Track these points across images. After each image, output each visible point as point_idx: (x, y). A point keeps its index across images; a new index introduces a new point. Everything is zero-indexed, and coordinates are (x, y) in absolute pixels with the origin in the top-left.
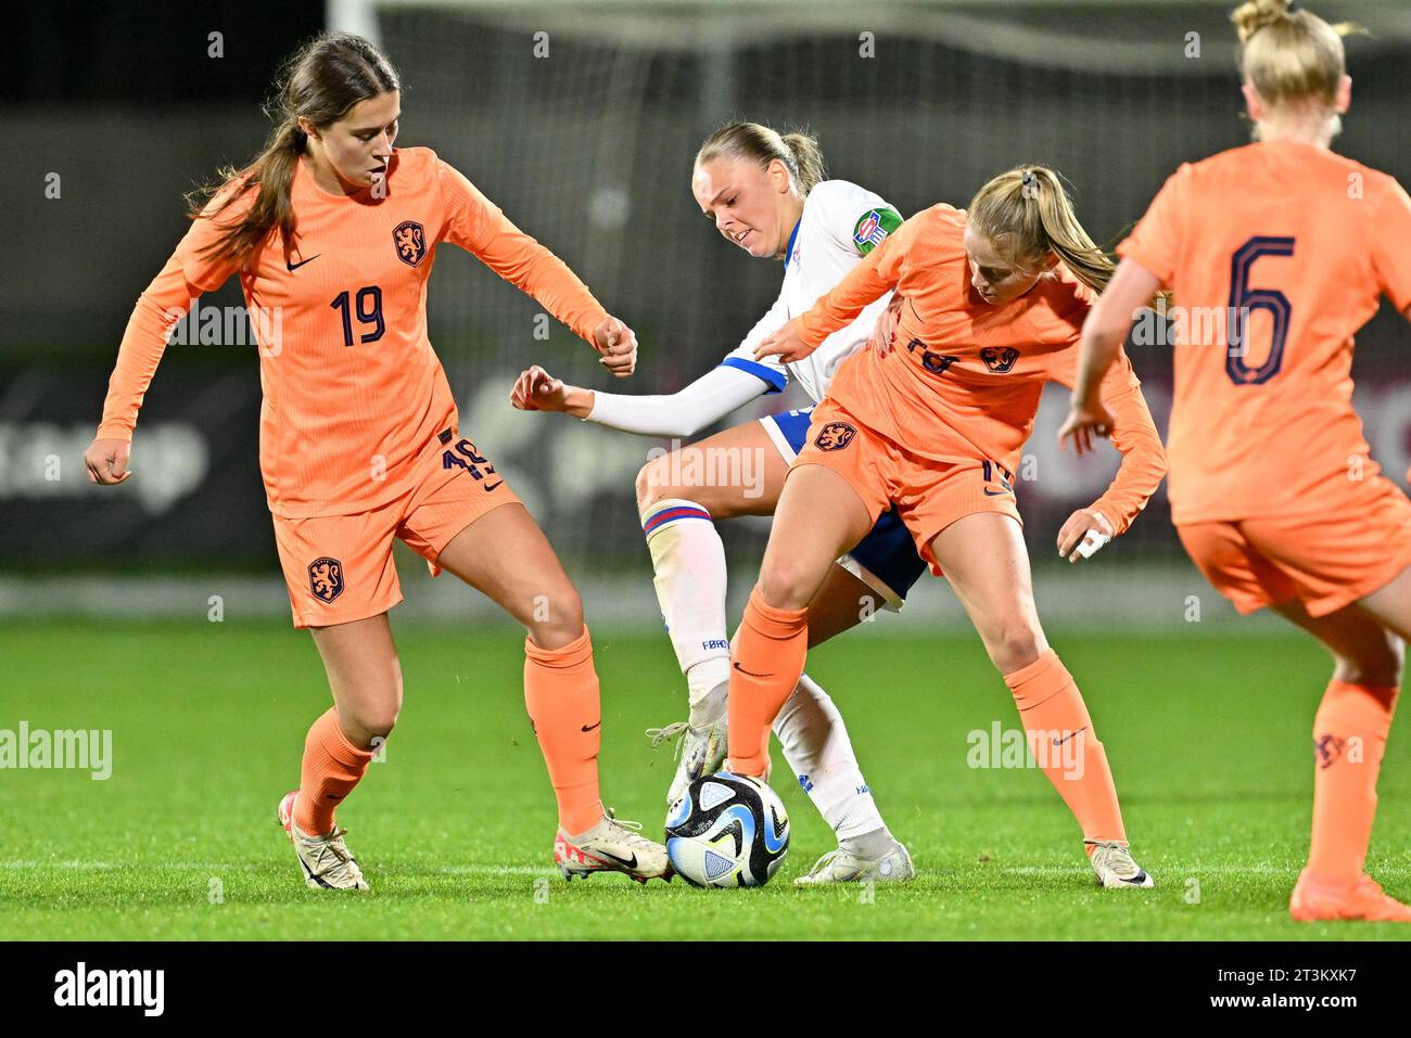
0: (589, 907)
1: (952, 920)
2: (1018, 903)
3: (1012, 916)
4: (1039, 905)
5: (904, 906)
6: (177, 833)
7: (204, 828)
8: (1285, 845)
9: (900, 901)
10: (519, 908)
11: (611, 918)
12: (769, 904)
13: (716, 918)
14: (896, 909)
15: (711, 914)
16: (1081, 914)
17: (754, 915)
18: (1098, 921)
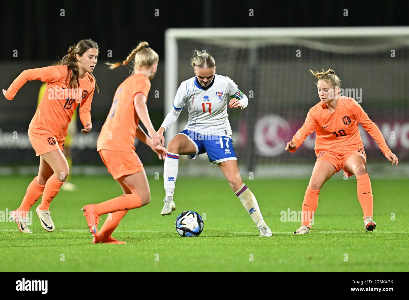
0: (224, 240)
1: (305, 243)
2: (320, 240)
3: (319, 242)
4: (325, 240)
5: (294, 240)
6: (131, 224)
7: (137, 223)
8: (380, 226)
9: (294, 239)
10: (208, 241)
11: (228, 243)
12: (264, 240)
13: (252, 243)
14: (293, 241)
15: (251, 242)
16: (334, 242)
17: (261, 242)
18: (338, 243)
